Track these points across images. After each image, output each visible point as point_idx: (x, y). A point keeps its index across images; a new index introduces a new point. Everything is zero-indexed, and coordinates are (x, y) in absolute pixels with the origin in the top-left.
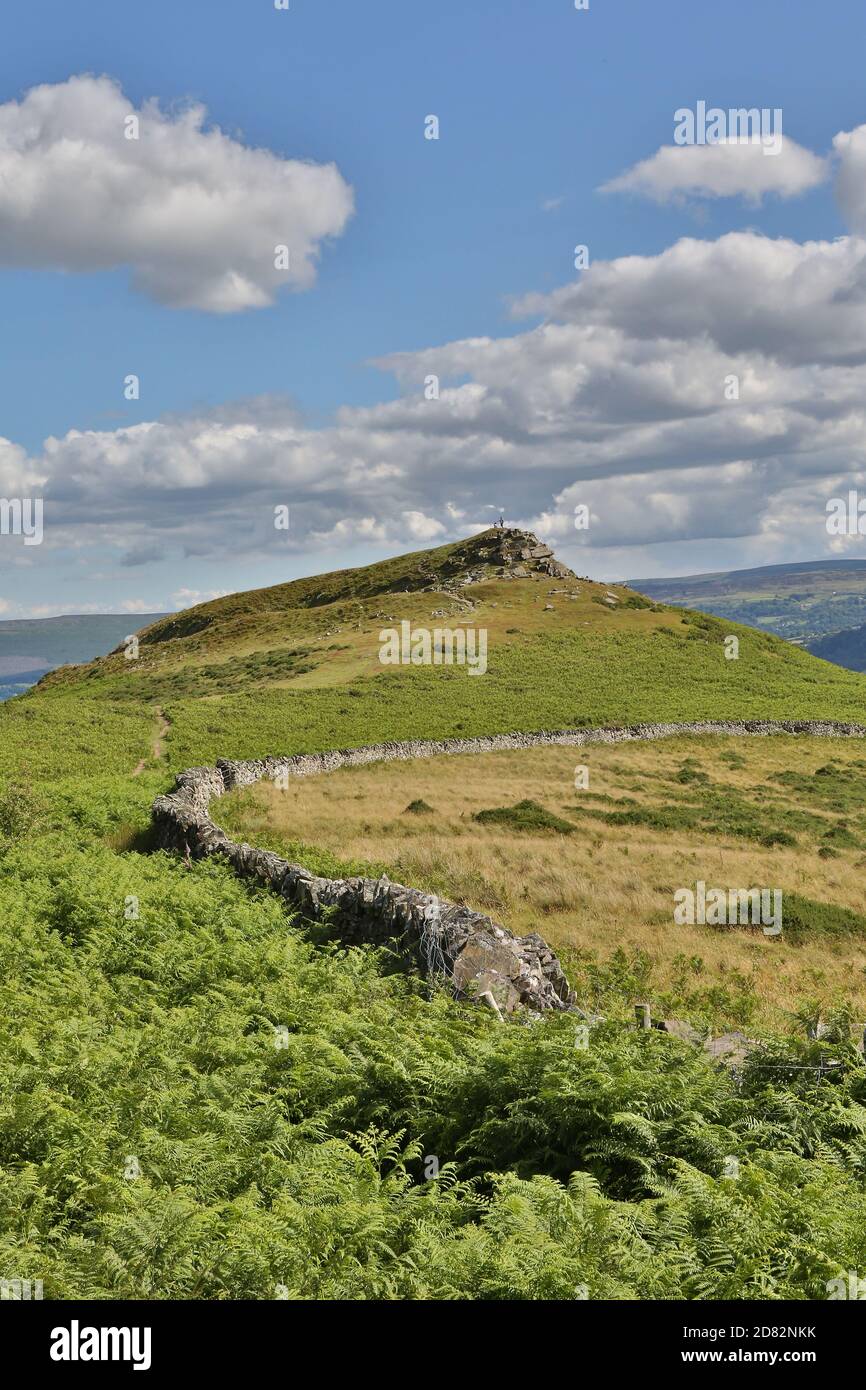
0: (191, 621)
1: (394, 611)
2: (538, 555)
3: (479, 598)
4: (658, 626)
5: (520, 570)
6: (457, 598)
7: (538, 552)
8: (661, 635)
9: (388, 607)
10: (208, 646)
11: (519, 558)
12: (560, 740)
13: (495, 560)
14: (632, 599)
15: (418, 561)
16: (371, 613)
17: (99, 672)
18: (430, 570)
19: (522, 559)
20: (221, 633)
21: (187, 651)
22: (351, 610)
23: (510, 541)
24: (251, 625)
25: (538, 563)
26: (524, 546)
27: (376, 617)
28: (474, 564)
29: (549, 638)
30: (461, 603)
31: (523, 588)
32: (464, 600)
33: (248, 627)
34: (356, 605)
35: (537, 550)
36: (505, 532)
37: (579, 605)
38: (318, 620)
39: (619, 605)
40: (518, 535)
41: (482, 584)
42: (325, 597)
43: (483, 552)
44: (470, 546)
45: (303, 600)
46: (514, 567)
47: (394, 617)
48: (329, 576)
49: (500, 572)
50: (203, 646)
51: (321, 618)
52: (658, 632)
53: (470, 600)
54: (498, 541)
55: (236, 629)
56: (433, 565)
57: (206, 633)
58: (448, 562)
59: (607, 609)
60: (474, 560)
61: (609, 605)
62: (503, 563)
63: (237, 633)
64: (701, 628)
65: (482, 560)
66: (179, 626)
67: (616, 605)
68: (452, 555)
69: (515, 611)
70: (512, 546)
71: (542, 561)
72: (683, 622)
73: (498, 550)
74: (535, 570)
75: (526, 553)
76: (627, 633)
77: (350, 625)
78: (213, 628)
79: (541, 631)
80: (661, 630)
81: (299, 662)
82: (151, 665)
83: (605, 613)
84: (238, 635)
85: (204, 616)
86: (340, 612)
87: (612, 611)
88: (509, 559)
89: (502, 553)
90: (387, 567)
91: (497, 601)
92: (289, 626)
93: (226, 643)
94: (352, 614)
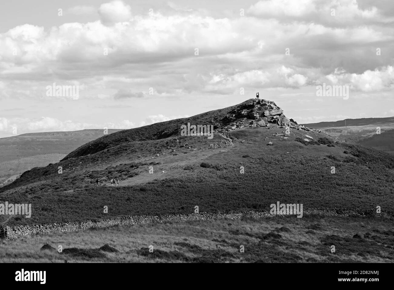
0: (98, 145)
1: (192, 143)
2: (273, 114)
3: (236, 137)
4: (329, 154)
5: (262, 122)
6: (225, 137)
7: (274, 112)
8: (328, 159)
9: (191, 141)
10: (102, 159)
11: (263, 115)
12: (228, 216)
13: (250, 116)
14: (321, 139)
15: (213, 116)
16: (181, 145)
17: (49, 172)
18: (217, 121)
19: (264, 116)
20: (110, 152)
21: (92, 162)
22: (172, 142)
23: (259, 106)
24: (125, 148)
25: (273, 118)
26: (266, 109)
27: (183, 146)
28: (239, 118)
29: (264, 160)
30: (226, 140)
31: (260, 132)
32: (229, 139)
33: (123, 150)
34: (175, 140)
35: (273, 111)
36: (257, 101)
37: (288, 142)
38: (156, 147)
39: (312, 142)
40: (264, 103)
41: (240, 130)
42: (165, 134)
43: (244, 112)
44: (239, 108)
45: (155, 135)
46: (259, 120)
47: (191, 147)
48: (170, 122)
49: (252, 123)
50: (100, 159)
51: (158, 146)
52: (327, 158)
53: (231, 138)
54: (253, 106)
55: (117, 150)
56: (219, 118)
57: (103, 152)
58: (226, 117)
59: (302, 145)
60: (239, 116)
61: (304, 142)
62: (254, 118)
63: (117, 153)
64: (355, 155)
65: (243, 116)
66: (93, 147)
67: (309, 142)
68: (230, 113)
69: (252, 145)
70: (260, 109)
71: (275, 117)
72: (345, 152)
73: (252, 111)
74: (270, 122)
75: (267, 113)
76: (309, 158)
77: (170, 150)
78: (106, 150)
79: (261, 157)
80: (329, 157)
81: (132, 171)
82: (73, 169)
83: (301, 147)
84: (118, 154)
85: (105, 142)
86: (167, 143)
87: (305, 146)
88: (257, 116)
89: (253, 112)
90: (198, 118)
91: (245, 139)
92: (142, 150)
93: (111, 158)
94: (173, 145)
